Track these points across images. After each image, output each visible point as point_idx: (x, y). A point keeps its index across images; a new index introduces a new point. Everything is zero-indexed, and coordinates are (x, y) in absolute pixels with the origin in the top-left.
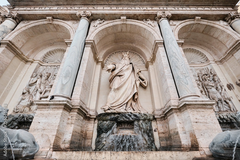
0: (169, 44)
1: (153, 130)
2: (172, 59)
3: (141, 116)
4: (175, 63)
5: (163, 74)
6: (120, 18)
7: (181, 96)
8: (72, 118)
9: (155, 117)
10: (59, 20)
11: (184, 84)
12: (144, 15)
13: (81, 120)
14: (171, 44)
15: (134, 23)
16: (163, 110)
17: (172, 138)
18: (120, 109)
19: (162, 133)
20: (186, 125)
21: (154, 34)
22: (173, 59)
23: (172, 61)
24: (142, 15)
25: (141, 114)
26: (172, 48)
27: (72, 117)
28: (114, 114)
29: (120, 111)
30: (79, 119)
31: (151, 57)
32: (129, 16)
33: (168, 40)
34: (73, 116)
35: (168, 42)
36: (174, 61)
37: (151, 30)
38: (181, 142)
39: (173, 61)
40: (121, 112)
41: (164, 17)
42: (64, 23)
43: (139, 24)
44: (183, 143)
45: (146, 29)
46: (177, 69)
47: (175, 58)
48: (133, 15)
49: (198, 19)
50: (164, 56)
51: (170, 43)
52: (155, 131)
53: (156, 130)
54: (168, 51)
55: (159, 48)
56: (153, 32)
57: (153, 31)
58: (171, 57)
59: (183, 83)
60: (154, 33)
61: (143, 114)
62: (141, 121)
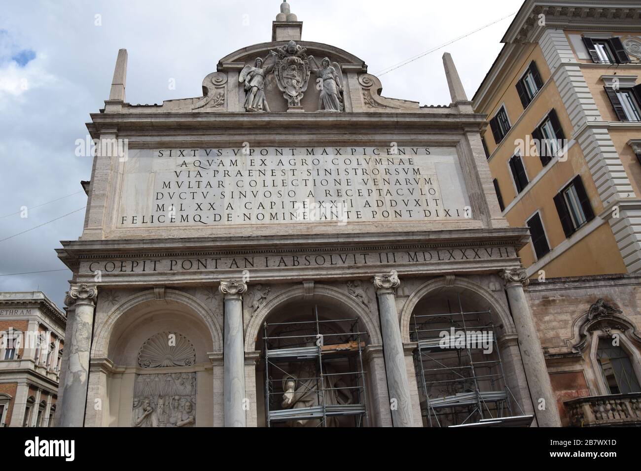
10: (177, 292)
37: (362, 312)
41: (387, 289)
42: (189, 298)
49: (450, 280)
50: (381, 379)
55: (375, 360)
56: (365, 319)
57: (366, 317)
60: (367, 322)
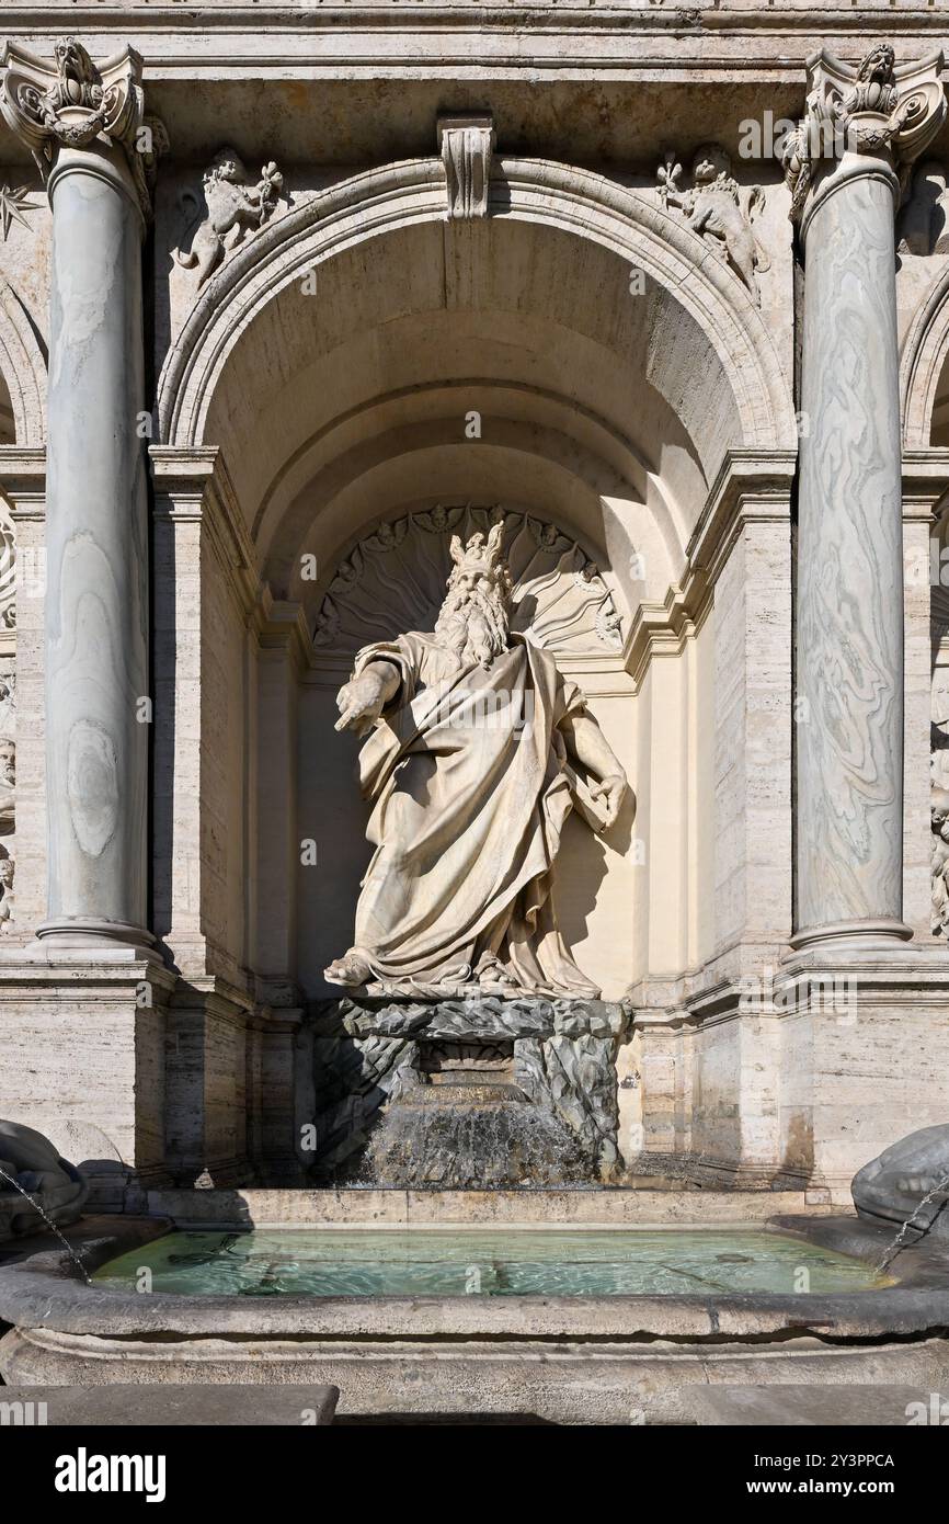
0: (830, 500)
1: (620, 1080)
2: (819, 650)
3: (562, 1012)
4: (830, 695)
5: (733, 766)
6: (431, 148)
7: (807, 927)
8: (183, 1042)
9: (638, 1019)
11: (843, 851)
12: (669, 100)
13: (228, 1046)
14: (847, 506)
15: (568, 208)
16: (689, 981)
17: (707, 1126)
18: (436, 979)
19: (665, 1095)
20: (786, 1079)
21: (730, 369)
22: (828, 660)
23: (814, 669)
24: (658, 100)
25: (559, 1005)
26: (843, 552)
27: (183, 1036)
28: (405, 1001)
29: (436, 988)
30: (219, 1040)
31: (676, 589)
32: (519, 119)
33: (836, 464)
34: (186, 1031)
35: (831, 490)
36: (827, 674)
38: (739, 1149)
39: (821, 674)
40: (442, 995)
43: (615, 226)
44: (747, 1153)
45: (677, 294)
46: (833, 741)
47: (838, 654)
48: (561, 98)
50: (767, 618)
51: (838, 502)
52: (627, 1085)
53: (634, 1081)
54: (807, 574)
58: (816, 640)
59: (837, 844)
61: (567, 1005)
62: (557, 1040)
